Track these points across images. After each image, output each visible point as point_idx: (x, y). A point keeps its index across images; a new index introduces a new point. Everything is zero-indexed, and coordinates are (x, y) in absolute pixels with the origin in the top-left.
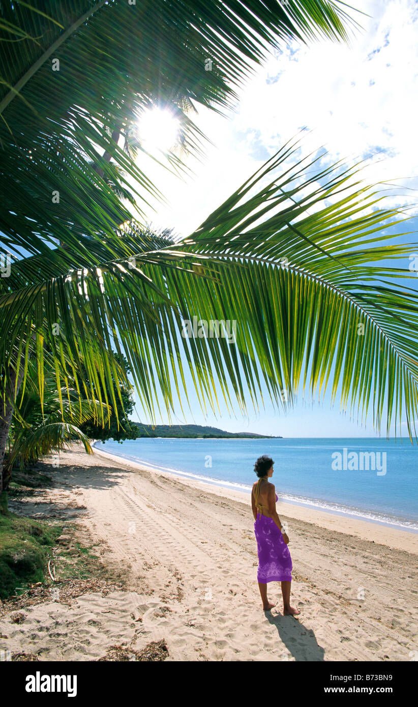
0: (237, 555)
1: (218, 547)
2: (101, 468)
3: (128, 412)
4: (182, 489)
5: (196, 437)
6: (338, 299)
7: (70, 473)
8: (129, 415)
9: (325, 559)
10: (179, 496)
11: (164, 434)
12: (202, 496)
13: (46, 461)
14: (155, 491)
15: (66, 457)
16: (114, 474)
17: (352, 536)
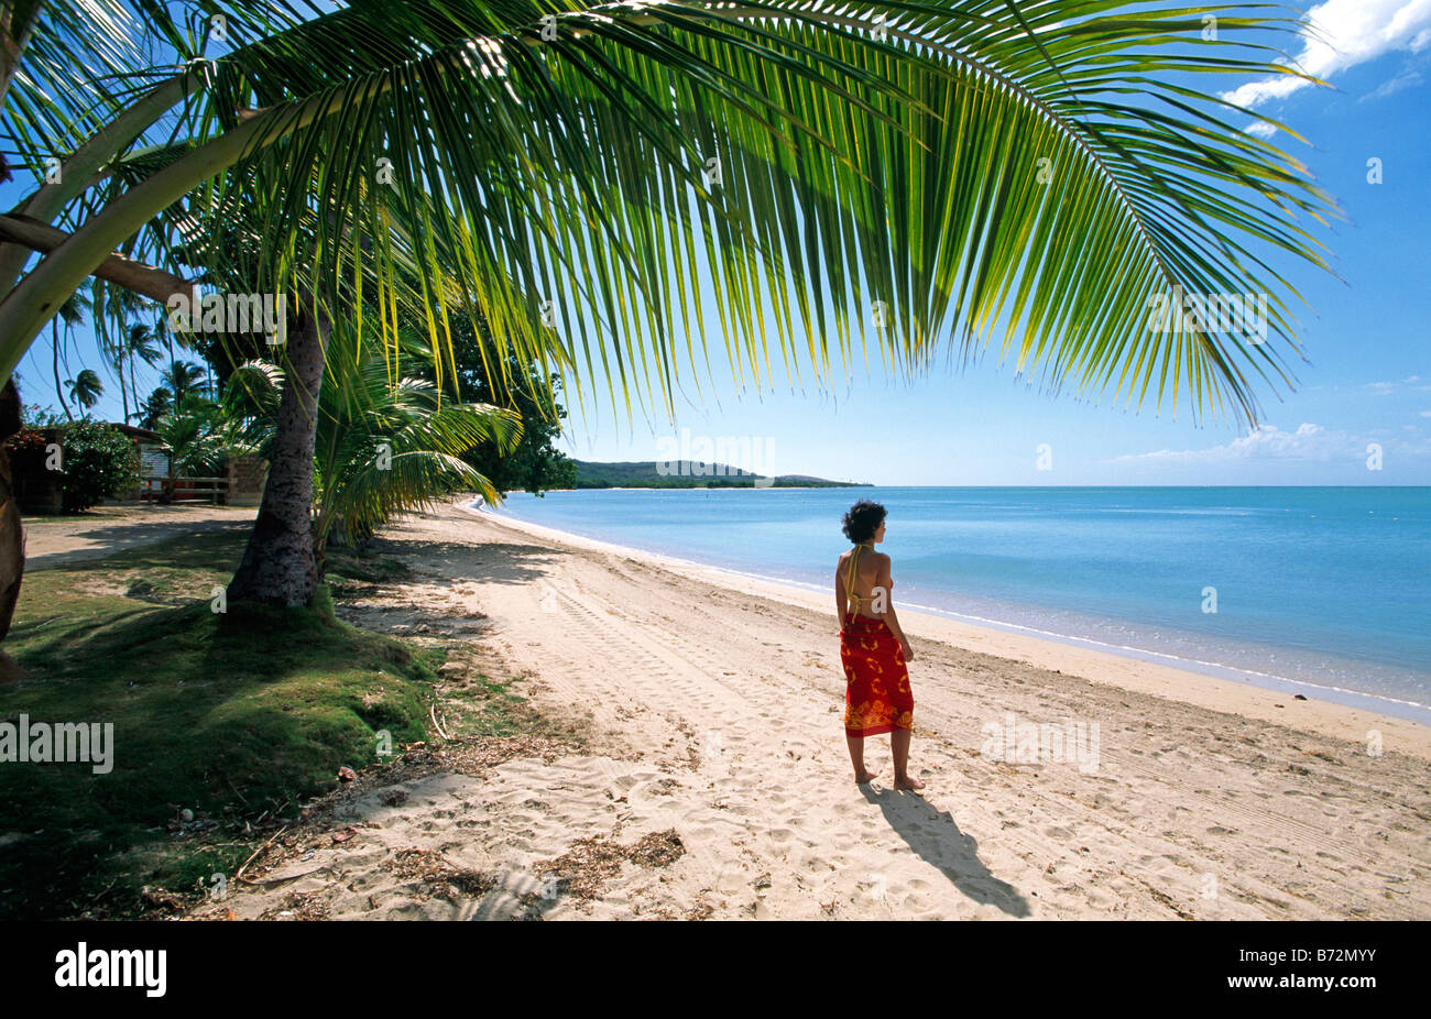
0: (796, 694)
1: (757, 680)
2: (502, 546)
3: (552, 433)
4: (674, 582)
5: (691, 486)
6: (1051, 135)
7: (442, 556)
8: (553, 439)
9: (967, 699)
10: (669, 595)
11: (625, 481)
12: (714, 595)
13: (390, 536)
14: (620, 585)
15: (428, 527)
16: (532, 557)
17: (1016, 662)
